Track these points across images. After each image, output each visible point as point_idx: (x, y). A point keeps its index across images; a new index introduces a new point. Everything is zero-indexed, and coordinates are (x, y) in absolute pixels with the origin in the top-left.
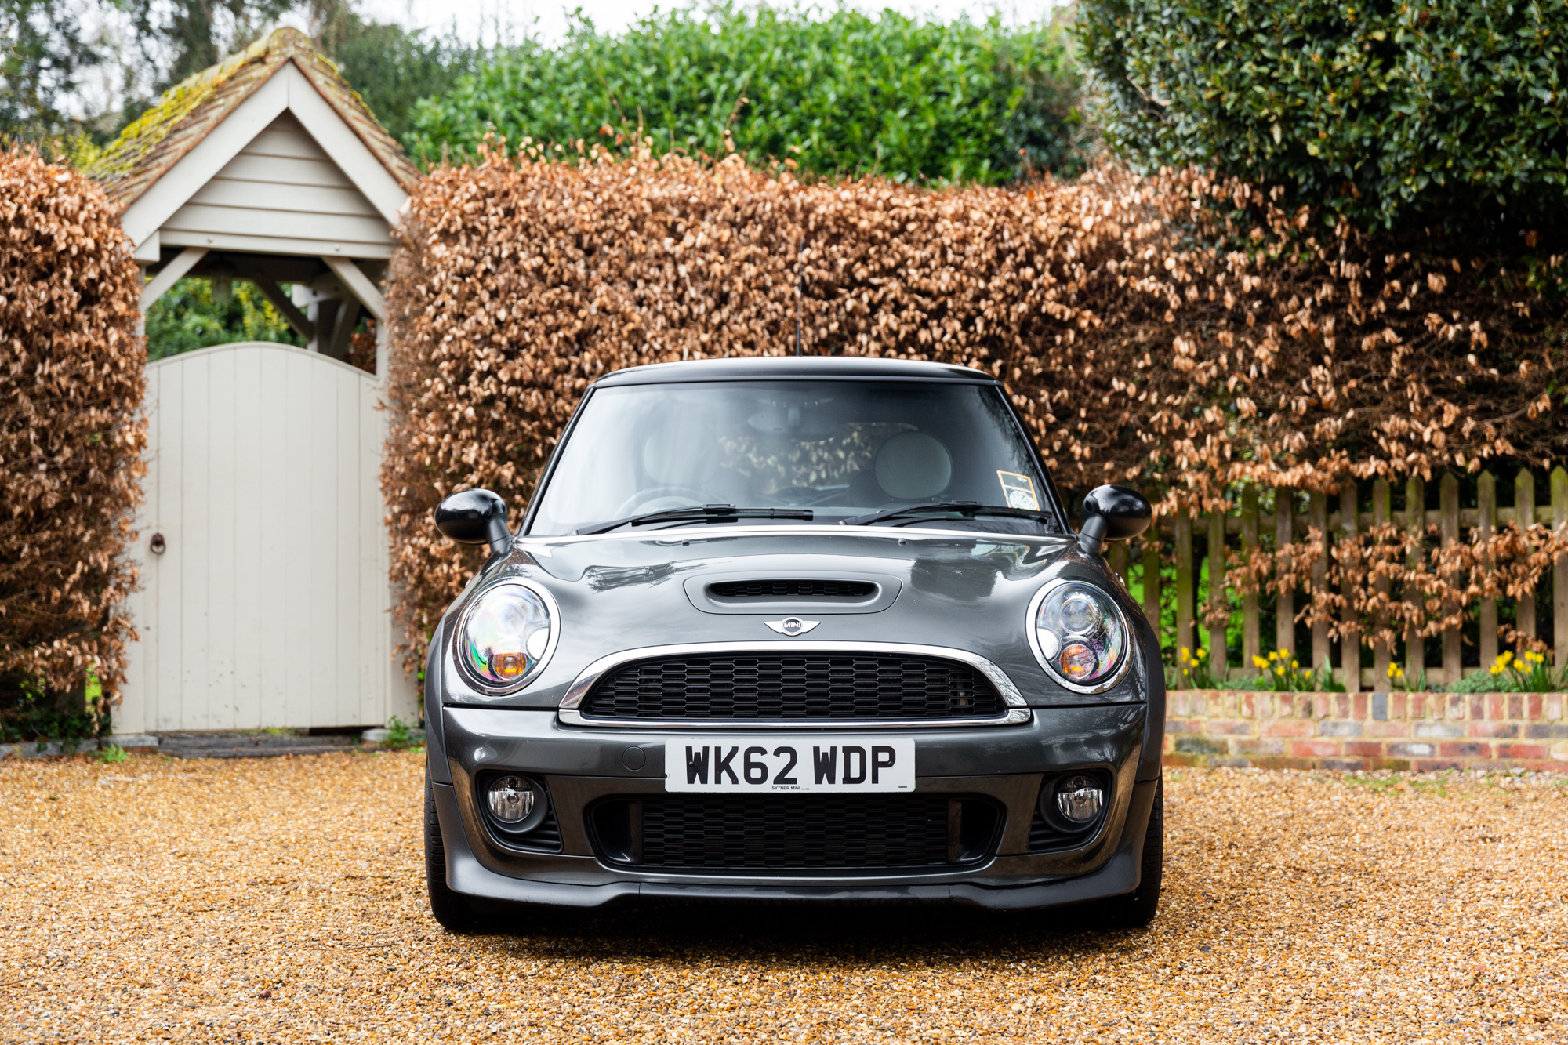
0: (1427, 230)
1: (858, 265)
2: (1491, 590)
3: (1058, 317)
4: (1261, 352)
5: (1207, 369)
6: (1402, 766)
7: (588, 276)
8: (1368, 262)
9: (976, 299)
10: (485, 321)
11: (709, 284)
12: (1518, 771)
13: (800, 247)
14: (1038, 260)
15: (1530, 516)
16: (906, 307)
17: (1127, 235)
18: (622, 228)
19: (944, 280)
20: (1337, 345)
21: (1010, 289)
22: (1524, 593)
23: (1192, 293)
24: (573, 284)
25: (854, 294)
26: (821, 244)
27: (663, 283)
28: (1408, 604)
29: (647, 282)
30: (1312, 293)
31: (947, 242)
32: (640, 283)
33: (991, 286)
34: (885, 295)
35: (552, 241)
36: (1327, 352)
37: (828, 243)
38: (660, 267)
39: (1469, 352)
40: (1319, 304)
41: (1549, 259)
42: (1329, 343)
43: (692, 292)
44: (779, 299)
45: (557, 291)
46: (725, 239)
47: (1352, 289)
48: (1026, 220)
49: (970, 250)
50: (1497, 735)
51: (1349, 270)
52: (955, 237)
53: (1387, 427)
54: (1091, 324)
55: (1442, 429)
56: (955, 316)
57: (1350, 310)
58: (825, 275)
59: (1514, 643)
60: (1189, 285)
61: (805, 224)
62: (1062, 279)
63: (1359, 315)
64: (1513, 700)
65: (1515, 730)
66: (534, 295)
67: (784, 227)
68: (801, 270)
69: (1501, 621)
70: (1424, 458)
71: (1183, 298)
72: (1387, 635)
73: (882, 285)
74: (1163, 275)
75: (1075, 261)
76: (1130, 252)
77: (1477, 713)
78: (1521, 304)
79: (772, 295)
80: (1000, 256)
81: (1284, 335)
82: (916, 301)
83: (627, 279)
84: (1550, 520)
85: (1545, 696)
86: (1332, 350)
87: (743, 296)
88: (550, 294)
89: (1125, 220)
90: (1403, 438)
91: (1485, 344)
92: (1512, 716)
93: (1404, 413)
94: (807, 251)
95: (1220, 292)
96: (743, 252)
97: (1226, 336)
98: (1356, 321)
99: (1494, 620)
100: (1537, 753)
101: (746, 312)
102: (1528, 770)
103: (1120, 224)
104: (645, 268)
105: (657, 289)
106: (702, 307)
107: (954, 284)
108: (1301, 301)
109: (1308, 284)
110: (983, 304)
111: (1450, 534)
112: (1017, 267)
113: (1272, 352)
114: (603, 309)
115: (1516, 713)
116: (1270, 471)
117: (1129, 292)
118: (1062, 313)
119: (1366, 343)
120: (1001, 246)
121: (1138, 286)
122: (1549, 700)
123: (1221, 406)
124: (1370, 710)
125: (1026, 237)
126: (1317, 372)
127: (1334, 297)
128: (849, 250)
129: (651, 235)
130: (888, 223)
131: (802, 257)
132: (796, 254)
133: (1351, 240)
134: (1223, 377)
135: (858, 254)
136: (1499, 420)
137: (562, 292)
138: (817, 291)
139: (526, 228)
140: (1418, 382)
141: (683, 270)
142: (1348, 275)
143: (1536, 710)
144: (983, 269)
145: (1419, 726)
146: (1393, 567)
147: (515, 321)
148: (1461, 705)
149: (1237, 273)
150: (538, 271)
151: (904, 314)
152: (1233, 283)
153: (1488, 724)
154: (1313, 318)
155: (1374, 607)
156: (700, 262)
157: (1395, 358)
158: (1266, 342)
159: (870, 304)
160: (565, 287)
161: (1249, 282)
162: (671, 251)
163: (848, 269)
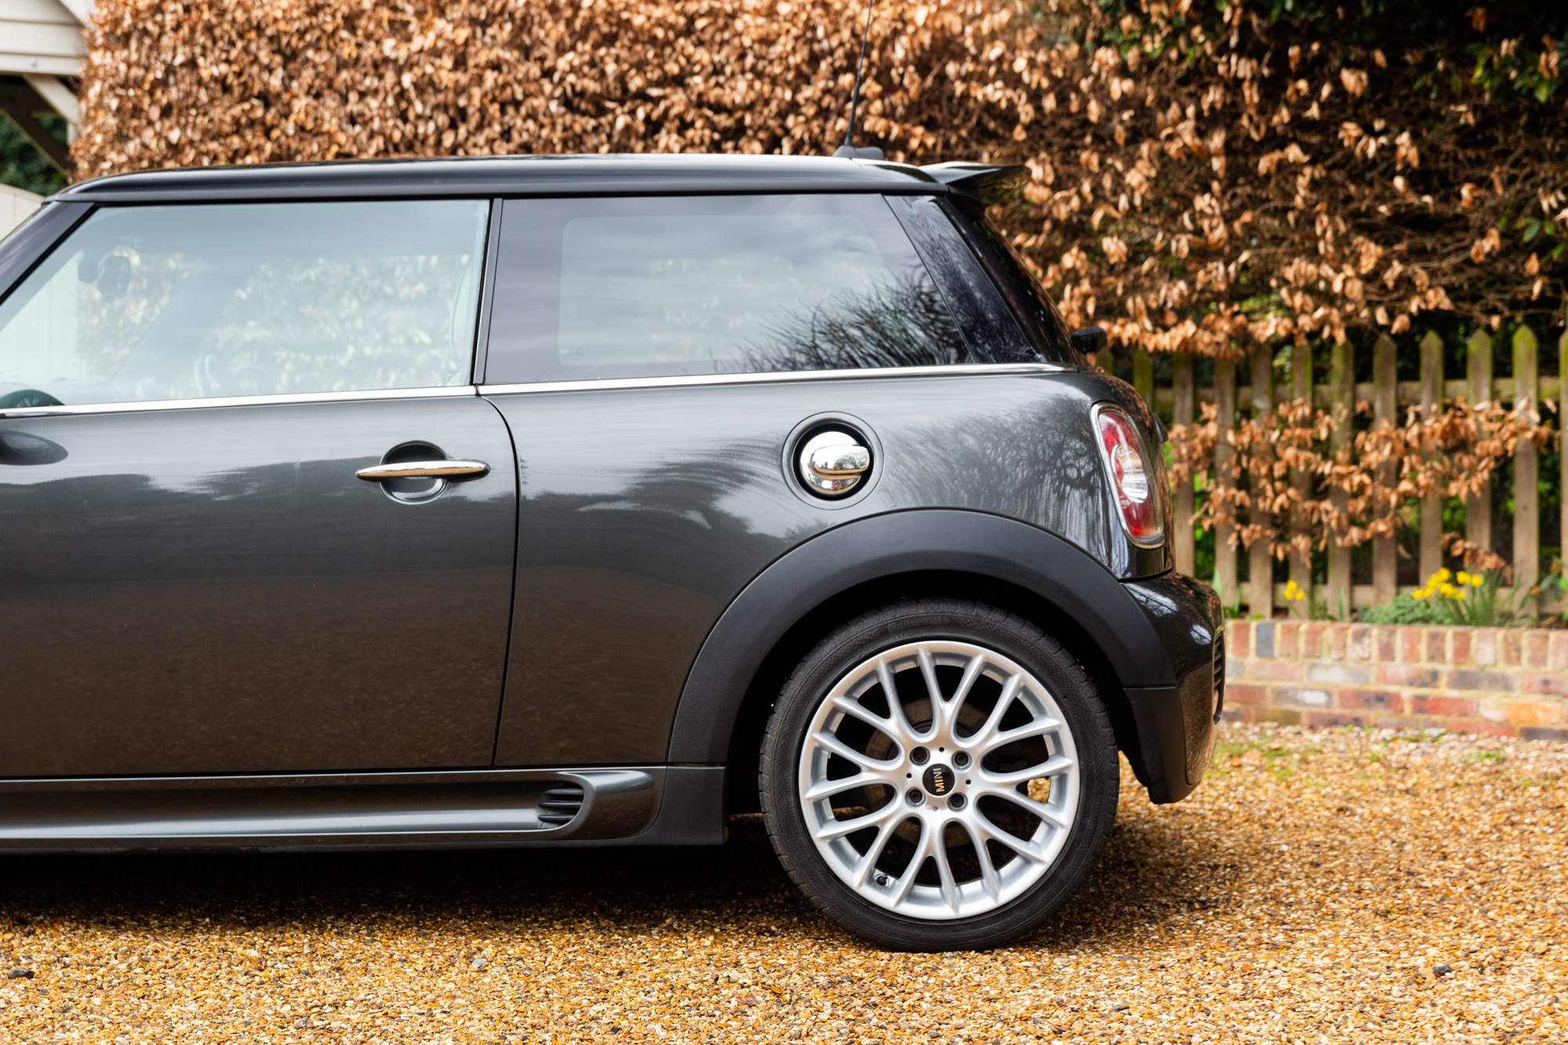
0: (1340, 11)
1: (633, 72)
2: (1427, 487)
3: (882, 135)
4: (1133, 178)
5: (1067, 200)
6: (1291, 719)
7: (287, 88)
8: (1267, 56)
9: (782, 115)
10: (153, 144)
11: (441, 97)
12: (1435, 732)
13: (560, 50)
14: (862, 63)
15: (1486, 392)
16: (692, 124)
17: (969, 30)
18: (329, 28)
19: (739, 91)
20: (1228, 168)
21: (827, 101)
22: (1470, 493)
23: (1049, 103)
24: (266, 99)
25: (626, 109)
26: (588, 47)
27: (381, 96)
28: (1326, 505)
29: (362, 95)
30: (1196, 98)
31: (747, 42)
32: (353, 97)
33: (800, 98)
34: (667, 110)
35: (240, 44)
36: (1214, 176)
37: (596, 46)
38: (381, 77)
39: (1395, 174)
40: (1206, 114)
41: (1499, 45)
42: (1217, 164)
43: (418, 107)
44: (532, 115)
45: (247, 106)
46: (460, 41)
47: (1247, 93)
48: (849, 13)
49: (776, 51)
50: (1411, 683)
51: (1244, 68)
52: (755, 36)
53: (1289, 273)
54: (922, 144)
55: (1359, 276)
56: (755, 136)
57: (1245, 122)
58: (592, 86)
59: (1461, 557)
60: (1047, 92)
61: (569, 23)
62: (889, 88)
63: (1257, 128)
64: (1434, 637)
65: (1435, 676)
66: (216, 113)
67: (542, 25)
68: (562, 80)
69: (1446, 528)
70: (1335, 315)
71: (1039, 109)
72: (1301, 542)
73: (664, 97)
74: (1013, 81)
75: (905, 64)
76: (973, 51)
77: (1387, 652)
78: (1462, 108)
79: (523, 111)
80: (814, 59)
81: (1162, 154)
82: (707, 119)
83: (338, 92)
84: (1511, 396)
85: (1475, 633)
86: (1221, 174)
87: (483, 110)
88: (236, 111)
89: (970, 11)
90: (1310, 289)
91: (1415, 163)
92: (1432, 658)
93: (1314, 255)
94: (570, 56)
95: (1085, 102)
96: (483, 57)
97: (1089, 158)
98: (1255, 136)
99: (1439, 527)
100: (1463, 708)
101: (487, 132)
102: (1449, 731)
103: (963, 15)
104: (358, 77)
105: (374, 103)
106: (431, 126)
107: (752, 96)
108: (1183, 109)
109: (1192, 88)
110: (790, 121)
111: (1385, 414)
112: (836, 73)
113: (1148, 179)
114: (301, 128)
115: (1436, 655)
116: (1143, 330)
117: (971, 104)
118: (888, 132)
119: (1265, 164)
120: (816, 47)
121: (979, 93)
122: (1481, 638)
123: (1083, 248)
124: (1252, 643)
125: (846, 34)
126: (1202, 202)
127: (1224, 104)
128: (624, 54)
129: (369, 36)
130: (672, 19)
131: (562, 64)
132: (556, 60)
133: (1245, 27)
134: (1087, 211)
135: (635, 59)
136: (1435, 264)
137: (252, 108)
138: (583, 106)
139: (209, 29)
140: (1330, 213)
141: (407, 80)
142: (1241, 74)
143: (1462, 651)
144: (790, 76)
145: (1313, 666)
146: (1305, 455)
147: (191, 143)
148: (1366, 641)
149: (1104, 75)
150: (222, 82)
151: (690, 133)
152: (1100, 90)
153: (1400, 668)
154: (1201, 133)
155: (1282, 508)
156: (429, 69)
157: (1302, 182)
158: (1140, 164)
159: (647, 119)
160: (255, 102)
161: (1118, 87)
162: (393, 56)
163: (622, 78)
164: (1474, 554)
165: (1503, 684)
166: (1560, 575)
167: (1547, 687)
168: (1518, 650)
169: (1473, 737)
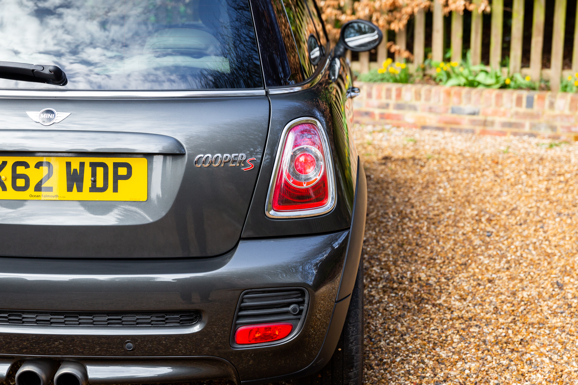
2: (383, 25)
22: (399, 29)
50: (379, 108)
59: (394, 53)
64: (389, 90)
65: (387, 106)
69: (390, 40)
77: (370, 95)
85: (403, 86)
92: (387, 98)
99: (386, 40)
100: (398, 117)
102: (393, 127)
115: (389, 97)
122: (405, 89)
143: (399, 95)
146: (335, 12)
153: (374, 101)
164: (399, 51)
165: (414, 108)
166: (431, 59)
167: (431, 110)
168: (420, 95)
169: (402, 129)
